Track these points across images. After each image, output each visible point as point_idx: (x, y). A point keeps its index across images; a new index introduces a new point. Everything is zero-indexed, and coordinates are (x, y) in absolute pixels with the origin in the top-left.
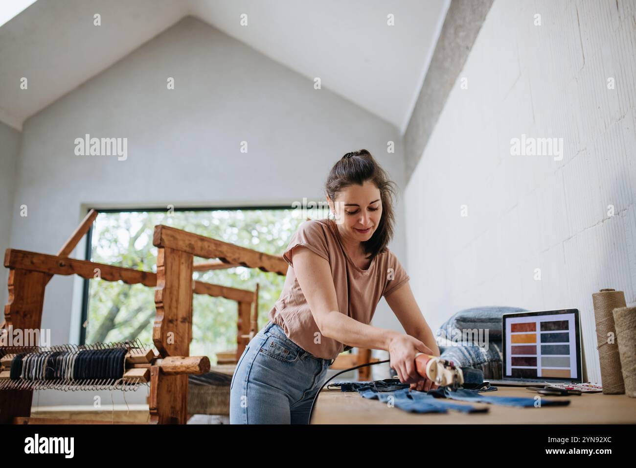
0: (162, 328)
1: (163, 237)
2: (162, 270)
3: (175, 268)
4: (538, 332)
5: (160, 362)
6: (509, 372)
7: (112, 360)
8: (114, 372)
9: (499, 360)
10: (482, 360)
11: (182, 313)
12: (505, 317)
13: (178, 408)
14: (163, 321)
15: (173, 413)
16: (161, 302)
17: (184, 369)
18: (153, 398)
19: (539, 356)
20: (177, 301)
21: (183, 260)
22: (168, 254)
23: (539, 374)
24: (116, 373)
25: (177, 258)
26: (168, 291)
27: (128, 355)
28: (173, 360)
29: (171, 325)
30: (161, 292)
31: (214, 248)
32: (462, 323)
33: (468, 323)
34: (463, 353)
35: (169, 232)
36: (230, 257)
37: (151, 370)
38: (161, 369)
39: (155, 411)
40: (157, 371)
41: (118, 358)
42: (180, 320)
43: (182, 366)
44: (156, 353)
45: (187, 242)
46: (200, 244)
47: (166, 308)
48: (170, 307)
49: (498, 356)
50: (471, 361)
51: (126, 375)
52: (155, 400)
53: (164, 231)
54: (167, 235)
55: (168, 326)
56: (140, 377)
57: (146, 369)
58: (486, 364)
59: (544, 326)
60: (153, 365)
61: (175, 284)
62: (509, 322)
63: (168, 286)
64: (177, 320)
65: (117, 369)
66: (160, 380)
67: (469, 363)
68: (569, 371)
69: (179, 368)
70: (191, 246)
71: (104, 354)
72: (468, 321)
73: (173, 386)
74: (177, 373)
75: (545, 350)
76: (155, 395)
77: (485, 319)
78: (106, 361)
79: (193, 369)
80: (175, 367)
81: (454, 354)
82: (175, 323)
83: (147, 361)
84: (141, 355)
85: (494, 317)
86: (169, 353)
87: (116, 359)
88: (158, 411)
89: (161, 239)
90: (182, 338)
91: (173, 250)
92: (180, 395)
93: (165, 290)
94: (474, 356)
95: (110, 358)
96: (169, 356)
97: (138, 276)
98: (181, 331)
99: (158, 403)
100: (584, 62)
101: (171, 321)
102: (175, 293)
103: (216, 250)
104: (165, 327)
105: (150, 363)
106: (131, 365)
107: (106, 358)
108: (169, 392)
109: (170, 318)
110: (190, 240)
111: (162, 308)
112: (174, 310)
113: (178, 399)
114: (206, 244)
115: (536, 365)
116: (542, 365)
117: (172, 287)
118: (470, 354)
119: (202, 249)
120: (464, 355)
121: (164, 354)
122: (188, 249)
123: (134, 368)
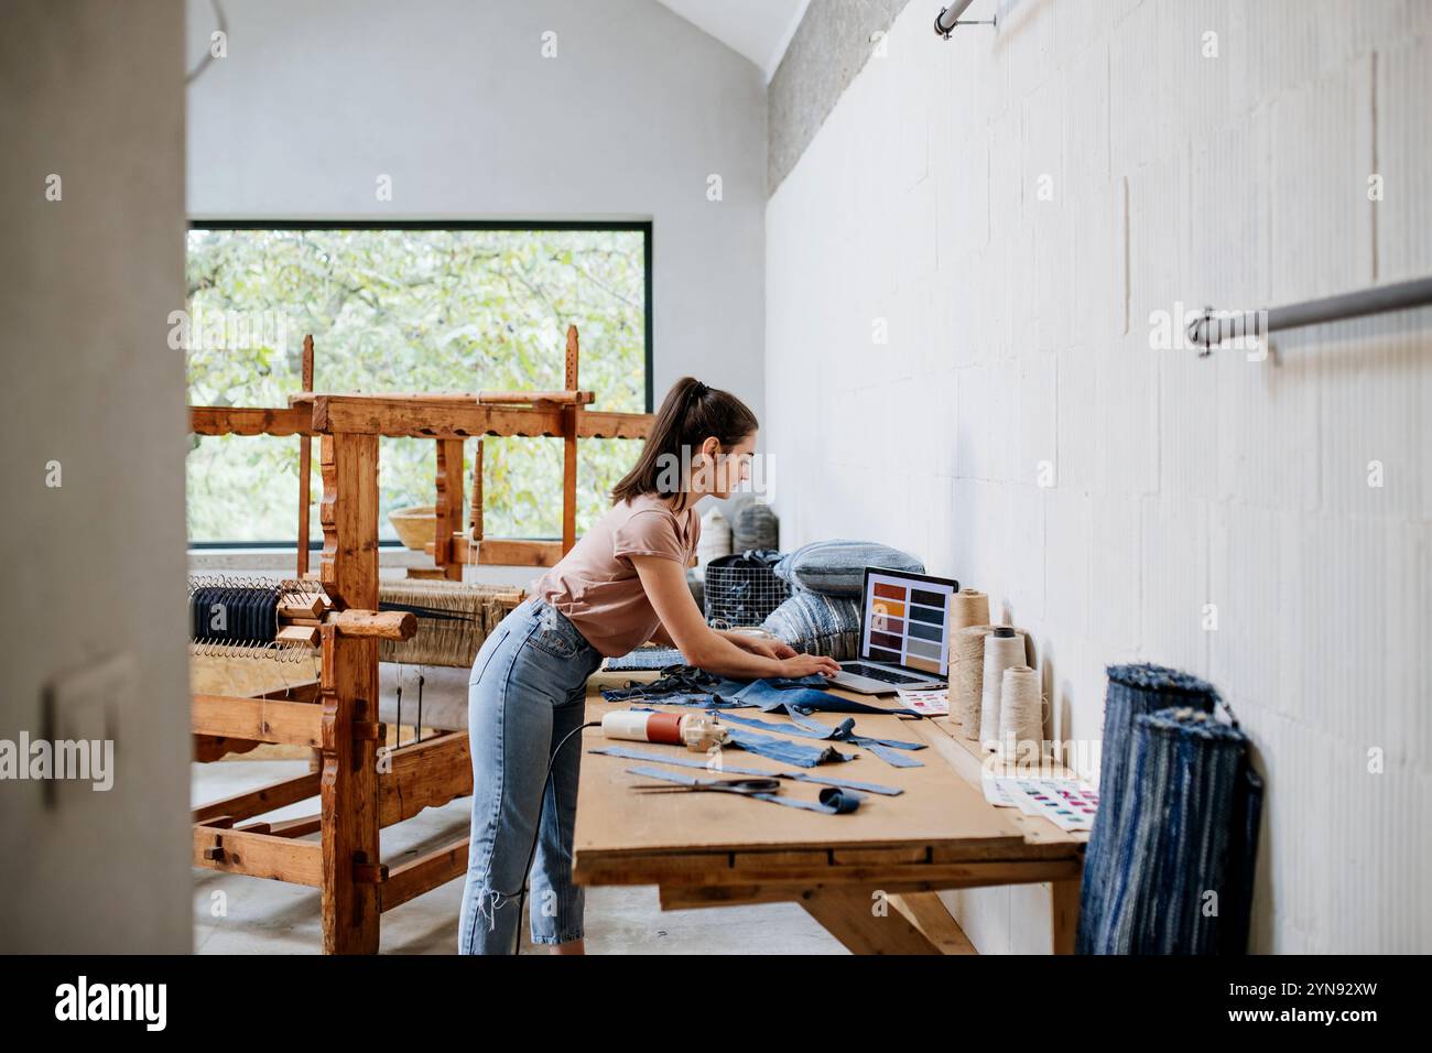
0: (336, 565)
1: (331, 416)
2: (330, 471)
3: (352, 464)
4: (908, 603)
5: (335, 618)
6: (866, 653)
7: (254, 611)
8: (260, 630)
9: (857, 631)
10: (831, 630)
11: (363, 537)
12: (869, 570)
13: (365, 685)
14: (337, 553)
15: (358, 692)
16: (332, 524)
17: (376, 632)
18: (328, 674)
19: (905, 636)
20: (356, 518)
21: (362, 449)
22: (338, 444)
23: (903, 662)
24: (264, 632)
25: (353, 448)
26: (342, 505)
27: (280, 606)
28: (357, 616)
29: (349, 558)
30: (332, 507)
31: (412, 416)
32: (805, 576)
33: (814, 576)
34: (805, 619)
35: (339, 406)
36: (437, 426)
37: (322, 631)
38: (337, 629)
39: (332, 693)
40: (331, 631)
41: (264, 608)
42: (362, 547)
43: (372, 628)
44: (327, 601)
45: (368, 416)
46: (388, 414)
47: (341, 532)
48: (346, 531)
49: (856, 625)
50: (815, 632)
51: (279, 636)
52: (331, 676)
53: (331, 406)
54: (336, 412)
55: (345, 562)
56: (305, 641)
57: (313, 629)
58: (836, 636)
59: (917, 596)
60: (323, 622)
61: (353, 490)
62: (874, 579)
63: (342, 496)
64: (357, 549)
65: (264, 627)
66: (337, 646)
67: (812, 634)
68: (939, 664)
69: (368, 630)
70: (375, 423)
71: (240, 601)
72: (815, 573)
73: (357, 652)
74: (362, 637)
75: (914, 631)
76: (331, 668)
77: (841, 569)
78: (244, 613)
79: (391, 633)
80: (362, 628)
81: (792, 620)
82: (355, 554)
83: (313, 615)
84: (302, 607)
85: (854, 566)
86: (349, 603)
87: (261, 611)
88: (336, 691)
89: (328, 421)
90: (366, 575)
91: (347, 435)
92: (368, 665)
93: (337, 504)
94: (819, 623)
95: (251, 609)
96: (349, 608)
97: (258, 419)
98: (364, 564)
99: (336, 681)
100: (989, 239)
101: (349, 552)
102: (353, 505)
103: (415, 419)
104: (341, 563)
105: (318, 619)
106: (287, 620)
107: (245, 607)
108: (351, 661)
109: (347, 547)
110: (372, 413)
111: (334, 532)
112: (352, 533)
113: (364, 670)
114: (398, 413)
115: (900, 649)
116: (908, 650)
117: (347, 496)
118: (814, 621)
119: (391, 422)
120: (806, 623)
121: (340, 605)
122: (369, 429)
123: (292, 625)
